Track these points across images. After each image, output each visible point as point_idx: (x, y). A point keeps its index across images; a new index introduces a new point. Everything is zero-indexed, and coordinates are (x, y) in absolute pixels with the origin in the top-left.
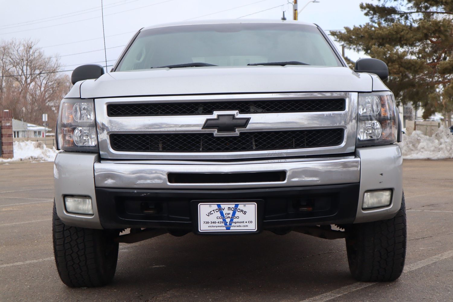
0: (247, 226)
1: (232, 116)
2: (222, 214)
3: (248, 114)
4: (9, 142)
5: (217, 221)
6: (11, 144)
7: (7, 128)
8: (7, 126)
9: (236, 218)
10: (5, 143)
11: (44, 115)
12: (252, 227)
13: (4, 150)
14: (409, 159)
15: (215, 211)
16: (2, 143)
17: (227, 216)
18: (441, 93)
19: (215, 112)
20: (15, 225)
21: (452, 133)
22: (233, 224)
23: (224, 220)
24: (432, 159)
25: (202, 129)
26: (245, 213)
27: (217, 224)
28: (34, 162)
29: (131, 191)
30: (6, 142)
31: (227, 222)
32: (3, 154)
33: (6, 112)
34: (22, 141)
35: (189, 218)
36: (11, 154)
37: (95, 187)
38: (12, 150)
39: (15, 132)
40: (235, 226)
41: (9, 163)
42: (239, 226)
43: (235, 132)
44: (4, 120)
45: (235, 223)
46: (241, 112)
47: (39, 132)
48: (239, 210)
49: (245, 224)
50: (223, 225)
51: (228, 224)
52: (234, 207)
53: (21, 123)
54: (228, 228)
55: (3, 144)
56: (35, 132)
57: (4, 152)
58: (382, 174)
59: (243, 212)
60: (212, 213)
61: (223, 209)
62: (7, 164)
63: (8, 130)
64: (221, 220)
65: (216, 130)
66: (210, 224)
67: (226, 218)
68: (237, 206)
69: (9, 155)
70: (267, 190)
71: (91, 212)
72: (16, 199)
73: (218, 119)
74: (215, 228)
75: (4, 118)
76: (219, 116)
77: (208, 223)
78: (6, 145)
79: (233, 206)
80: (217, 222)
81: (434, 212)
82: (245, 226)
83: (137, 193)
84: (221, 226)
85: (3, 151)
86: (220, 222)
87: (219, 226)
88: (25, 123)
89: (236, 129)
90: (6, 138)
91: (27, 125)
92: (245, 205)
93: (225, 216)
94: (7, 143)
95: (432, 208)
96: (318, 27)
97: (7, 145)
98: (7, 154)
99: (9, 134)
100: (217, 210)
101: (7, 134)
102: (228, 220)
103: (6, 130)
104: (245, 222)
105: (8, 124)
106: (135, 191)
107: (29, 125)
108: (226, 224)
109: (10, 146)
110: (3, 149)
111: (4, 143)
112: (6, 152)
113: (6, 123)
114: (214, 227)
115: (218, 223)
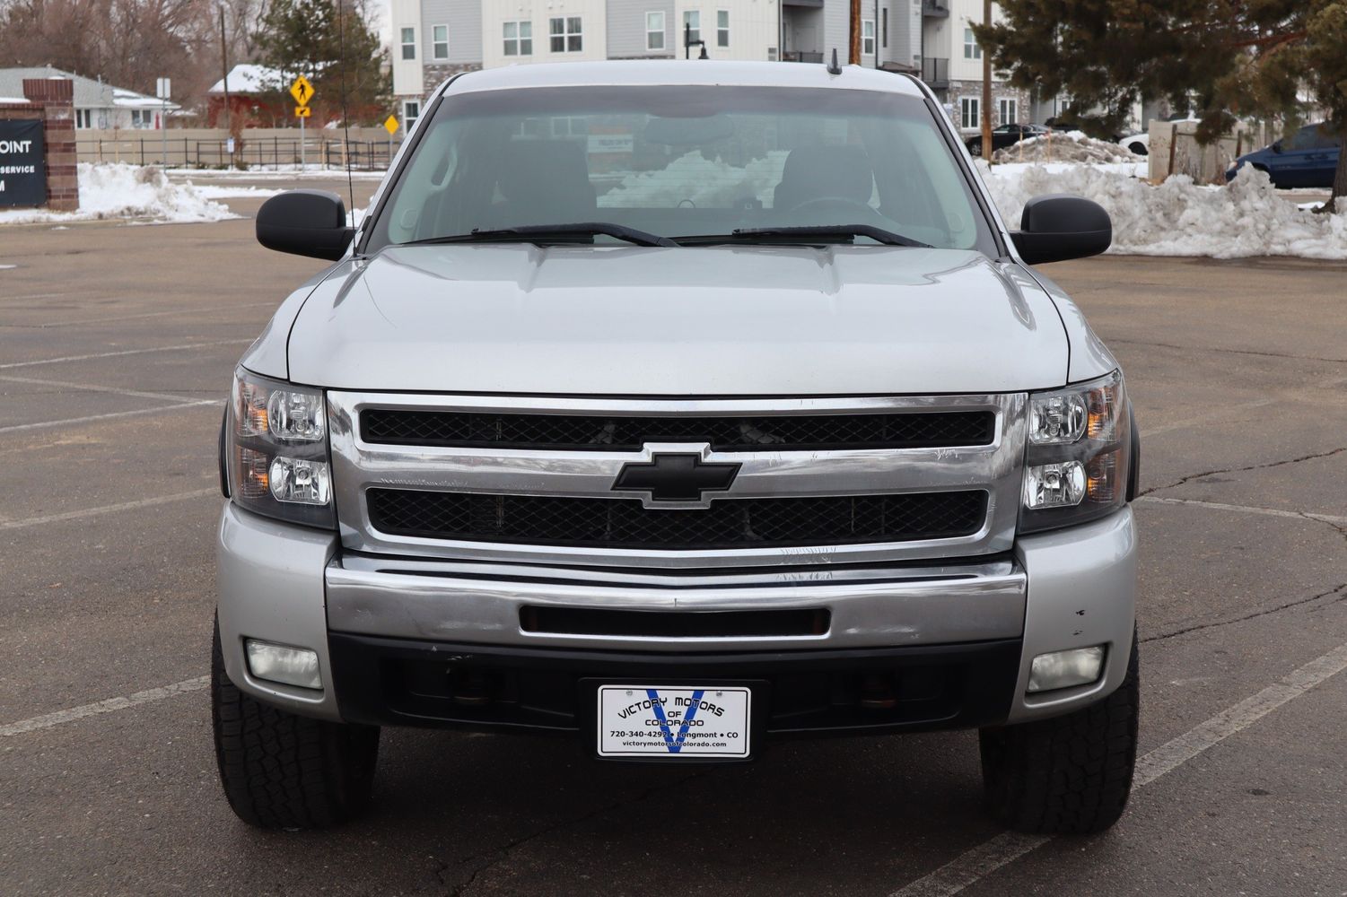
0: (724, 744)
1: (693, 458)
2: (659, 713)
3: (736, 453)
4: (67, 164)
5: (646, 730)
6: (72, 171)
7: (60, 128)
8: (59, 121)
9: (696, 723)
10: (55, 168)
11: (160, 81)
12: (738, 747)
13: (52, 188)
14: (1152, 254)
15: (641, 706)
16: (48, 168)
17: (673, 719)
18: (1250, 77)
19: (646, 445)
20: (97, 517)
21: (1274, 185)
22: (687, 739)
23: (665, 730)
24: (1215, 257)
25: (612, 489)
26: (719, 712)
27: (646, 739)
28: (135, 223)
29: (423, 646)
30: (58, 165)
31: (672, 735)
32: (50, 197)
33: (56, 81)
34: (102, 164)
35: (572, 716)
36: (70, 200)
37: (329, 630)
38: (73, 187)
39: (79, 112)
40: (691, 744)
41: (67, 224)
42: (703, 744)
43: (700, 500)
44: (51, 105)
45: (694, 736)
46: (718, 446)
47: (147, 114)
48: (704, 706)
49: (719, 740)
50: (662, 739)
51: (675, 738)
52: (691, 697)
53: (97, 86)
54: (674, 749)
55: (51, 171)
56: (135, 113)
57: (53, 194)
58: (1081, 613)
59: (713, 709)
60: (632, 710)
61: (663, 702)
62: (62, 228)
63: (62, 131)
64: (658, 729)
65: (650, 493)
66: (627, 738)
67: (669, 723)
68: (698, 694)
69: (65, 200)
70: (780, 656)
71: (315, 684)
72: (94, 392)
73: (654, 465)
74: (641, 748)
75: (52, 99)
76: (656, 456)
77: (623, 734)
78: (57, 174)
79: (690, 695)
80: (646, 732)
81: (1213, 511)
82: (718, 745)
83: (438, 652)
84: (655, 744)
85: (50, 191)
86: (653, 734)
87: (650, 744)
88: (107, 87)
89: (703, 493)
90: (58, 154)
91: (113, 93)
92: (720, 694)
93: (667, 718)
94: (61, 167)
95: (1208, 488)
96: (928, 100)
97: (62, 174)
98: (61, 200)
99: (66, 145)
100: (647, 704)
101: (60, 144)
102: (675, 729)
103: (56, 131)
104: (718, 735)
105: (63, 117)
106: (434, 649)
107: (118, 92)
108: (669, 738)
109: (68, 177)
110: (50, 183)
111: (52, 168)
112: (58, 194)
113: (56, 113)
114: (638, 744)
115: (650, 734)
